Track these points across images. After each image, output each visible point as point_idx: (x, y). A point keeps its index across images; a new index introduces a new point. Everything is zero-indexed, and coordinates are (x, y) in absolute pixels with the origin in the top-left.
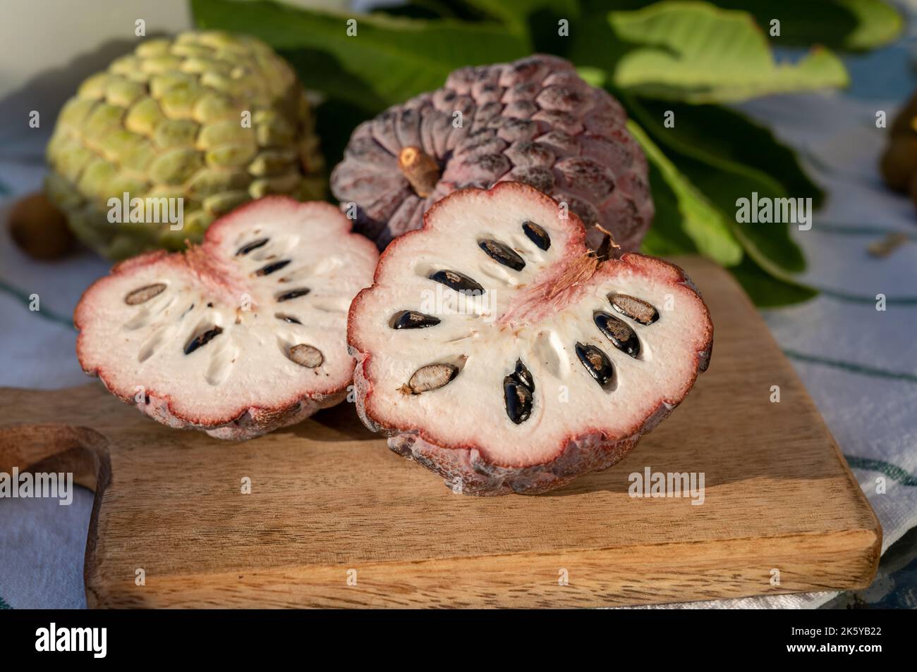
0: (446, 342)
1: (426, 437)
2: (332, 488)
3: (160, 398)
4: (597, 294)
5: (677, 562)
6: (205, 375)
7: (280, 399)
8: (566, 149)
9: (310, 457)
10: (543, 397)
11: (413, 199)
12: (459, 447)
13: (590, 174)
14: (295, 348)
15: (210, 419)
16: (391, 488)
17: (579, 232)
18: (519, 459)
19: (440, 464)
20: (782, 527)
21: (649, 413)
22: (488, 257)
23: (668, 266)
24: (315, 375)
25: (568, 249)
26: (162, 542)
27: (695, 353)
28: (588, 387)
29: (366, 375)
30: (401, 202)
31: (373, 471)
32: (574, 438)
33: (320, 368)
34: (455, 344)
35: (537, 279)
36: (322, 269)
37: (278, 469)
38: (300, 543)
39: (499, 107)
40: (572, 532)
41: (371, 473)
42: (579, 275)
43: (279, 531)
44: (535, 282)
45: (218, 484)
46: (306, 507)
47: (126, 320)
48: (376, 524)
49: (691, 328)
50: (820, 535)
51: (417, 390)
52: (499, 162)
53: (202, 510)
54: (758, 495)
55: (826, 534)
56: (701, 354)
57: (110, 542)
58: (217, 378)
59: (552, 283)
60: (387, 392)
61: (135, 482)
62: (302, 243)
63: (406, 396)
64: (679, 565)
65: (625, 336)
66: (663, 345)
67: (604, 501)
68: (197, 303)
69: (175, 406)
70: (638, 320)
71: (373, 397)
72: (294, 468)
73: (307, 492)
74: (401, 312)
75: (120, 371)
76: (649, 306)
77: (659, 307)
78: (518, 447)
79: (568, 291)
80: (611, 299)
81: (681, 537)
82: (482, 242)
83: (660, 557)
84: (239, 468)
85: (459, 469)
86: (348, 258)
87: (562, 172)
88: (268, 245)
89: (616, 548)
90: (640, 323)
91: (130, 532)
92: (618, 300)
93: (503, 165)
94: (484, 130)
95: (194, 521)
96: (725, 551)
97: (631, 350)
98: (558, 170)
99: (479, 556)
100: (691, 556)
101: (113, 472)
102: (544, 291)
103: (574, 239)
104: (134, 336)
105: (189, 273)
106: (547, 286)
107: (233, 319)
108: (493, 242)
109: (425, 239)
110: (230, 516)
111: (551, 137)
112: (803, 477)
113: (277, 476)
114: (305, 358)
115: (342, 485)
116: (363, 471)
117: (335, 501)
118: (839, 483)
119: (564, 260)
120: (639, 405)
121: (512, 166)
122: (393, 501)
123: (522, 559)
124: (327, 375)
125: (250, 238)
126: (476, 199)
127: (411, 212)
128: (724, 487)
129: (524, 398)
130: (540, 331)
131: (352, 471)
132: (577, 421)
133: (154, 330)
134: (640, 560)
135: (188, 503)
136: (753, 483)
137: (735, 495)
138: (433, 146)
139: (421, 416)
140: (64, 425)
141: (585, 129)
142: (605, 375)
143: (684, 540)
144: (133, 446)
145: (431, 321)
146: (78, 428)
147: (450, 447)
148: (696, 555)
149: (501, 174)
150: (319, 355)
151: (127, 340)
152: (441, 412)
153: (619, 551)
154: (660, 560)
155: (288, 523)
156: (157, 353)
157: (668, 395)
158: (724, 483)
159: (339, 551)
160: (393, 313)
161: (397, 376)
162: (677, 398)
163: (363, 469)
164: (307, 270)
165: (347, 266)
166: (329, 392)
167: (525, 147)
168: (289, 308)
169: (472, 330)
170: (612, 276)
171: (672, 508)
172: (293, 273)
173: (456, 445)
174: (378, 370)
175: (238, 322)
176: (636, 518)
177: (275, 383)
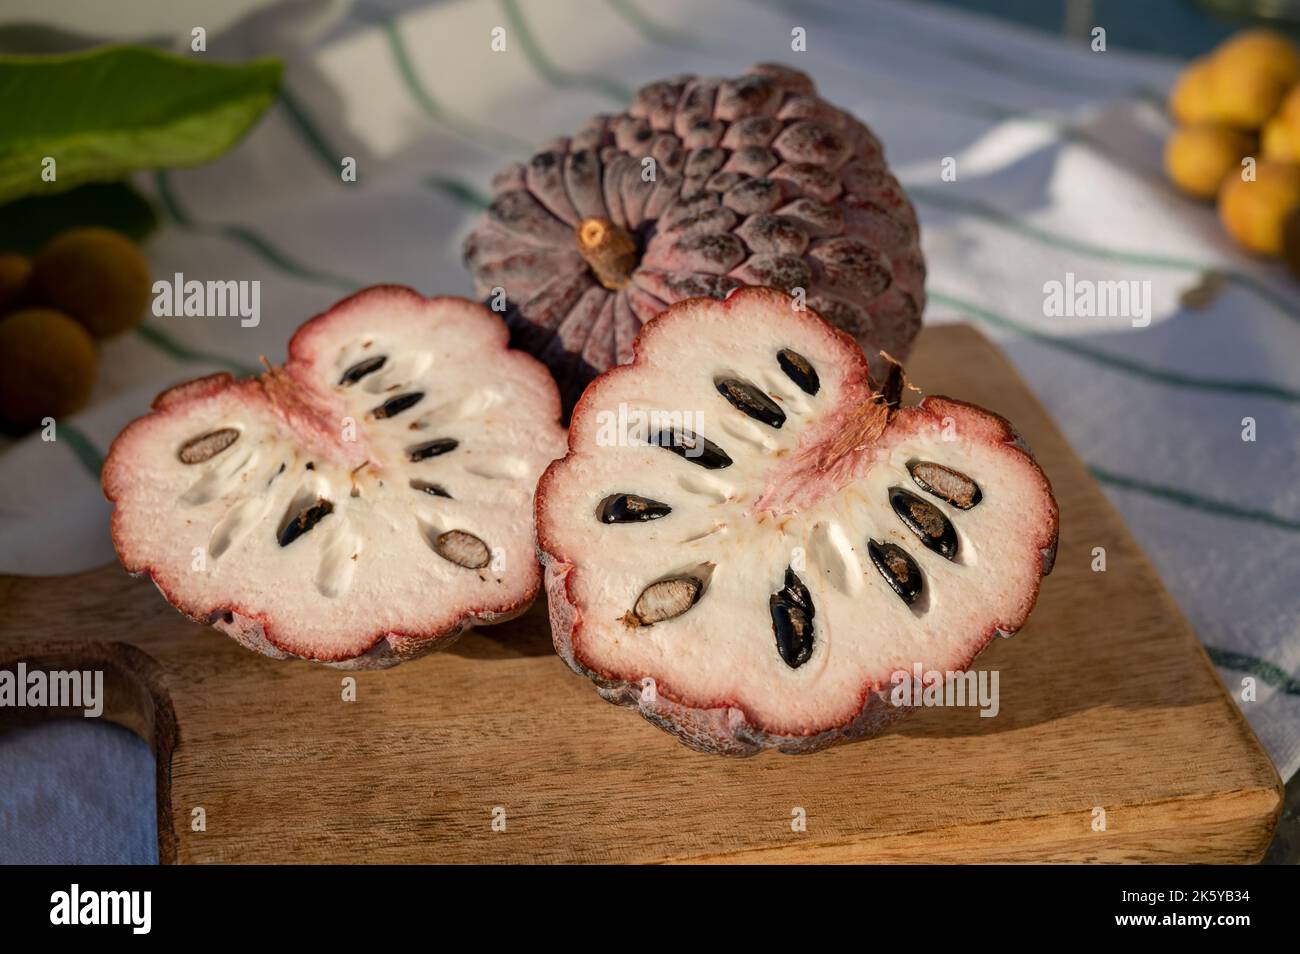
0: (682, 542)
1: (665, 691)
2: (507, 742)
3: (250, 617)
4: (892, 463)
5: (1013, 847)
6: (315, 580)
7: (432, 618)
8: (823, 226)
9: (466, 689)
10: (828, 625)
11: (595, 292)
12: (714, 705)
13: (861, 265)
14: (444, 536)
15: (330, 652)
16: (593, 740)
17: (858, 364)
18: (801, 722)
19: (682, 726)
20: (1152, 788)
21: (979, 646)
22: (732, 407)
23: (988, 417)
24: (480, 580)
25: (845, 392)
26: (276, 845)
27: (1037, 551)
28: (891, 608)
29: (571, 598)
30: (579, 297)
31: (563, 709)
32: (876, 688)
33: (487, 569)
34: (695, 545)
35: (804, 439)
36: (471, 407)
37: (424, 710)
38: (479, 839)
39: (720, 155)
40: (864, 807)
41: (560, 714)
42: (862, 433)
43: (443, 820)
44: (801, 446)
45: (340, 740)
46: (476, 775)
47: (184, 489)
48: (583, 803)
49: (1028, 513)
50: (1204, 800)
51: (647, 619)
52: (731, 248)
53: (323, 787)
54: (1111, 736)
55: (1211, 797)
56: (1046, 554)
57: (198, 846)
58: (334, 586)
59: (826, 446)
60: (602, 624)
61: (215, 739)
62: (437, 366)
63: (631, 629)
64: (1014, 850)
65: (937, 529)
66: (991, 541)
67: (899, 752)
68: (290, 464)
69: (275, 631)
70: (954, 503)
71: (583, 632)
72: (446, 708)
73: (472, 750)
74: (612, 497)
75: (185, 573)
76: (967, 480)
77: (980, 481)
78: (798, 704)
79: (849, 458)
80: (912, 467)
81: (1015, 809)
82: (720, 383)
83: (989, 840)
84: (366, 710)
85: (711, 733)
86: (509, 388)
87: (821, 262)
88: (387, 366)
89: (928, 831)
90: (957, 507)
91: (224, 829)
92: (923, 472)
93: (737, 252)
94: (702, 195)
95: (316, 807)
96: (1076, 828)
97: (945, 549)
98: (815, 258)
99: (737, 852)
100: (1031, 838)
101: (180, 722)
102: (816, 458)
103: (852, 375)
104: (198, 514)
105: (272, 411)
106: (819, 450)
107: (347, 489)
108: (737, 383)
109: (638, 380)
110: (367, 796)
111: (802, 208)
112: (1168, 703)
113: (423, 723)
114: (463, 554)
115: (521, 736)
116: (548, 712)
117: (516, 765)
118: (1217, 712)
119: (840, 409)
120: (963, 634)
121: (748, 254)
122: (599, 762)
123: (798, 853)
124: (499, 581)
125: (357, 356)
126: (706, 314)
127: (595, 313)
128: (1061, 724)
129: (801, 629)
130: (815, 523)
131: (531, 711)
132: (879, 660)
133: (228, 506)
134: (961, 846)
135: (302, 774)
136: (1099, 715)
137: (1078, 737)
138: (623, 211)
139: (656, 660)
140: (90, 640)
141: (845, 193)
142: (911, 587)
143: (1020, 814)
144: (201, 675)
145: (657, 510)
146: (113, 644)
147: (701, 707)
148: (1037, 836)
149: (733, 265)
150: (482, 549)
151: (189, 522)
152: (683, 653)
153: (932, 834)
154: (989, 844)
155: (456, 805)
156: (237, 542)
157: (1003, 618)
158: (1059, 716)
159: (537, 851)
160: (601, 497)
161: (616, 598)
162: (1016, 622)
163: (548, 708)
164: (451, 408)
165: (509, 404)
166: (504, 609)
167: (768, 223)
168: (431, 471)
169: (717, 523)
170: (910, 433)
171: (995, 762)
172: (429, 413)
173: (710, 702)
174: (587, 588)
175: (355, 494)
176: (946, 780)
177: (422, 593)
